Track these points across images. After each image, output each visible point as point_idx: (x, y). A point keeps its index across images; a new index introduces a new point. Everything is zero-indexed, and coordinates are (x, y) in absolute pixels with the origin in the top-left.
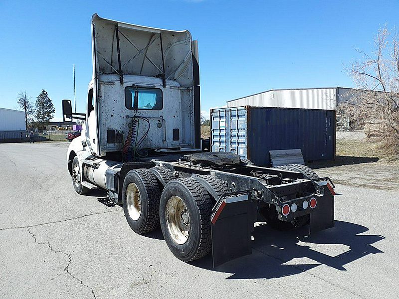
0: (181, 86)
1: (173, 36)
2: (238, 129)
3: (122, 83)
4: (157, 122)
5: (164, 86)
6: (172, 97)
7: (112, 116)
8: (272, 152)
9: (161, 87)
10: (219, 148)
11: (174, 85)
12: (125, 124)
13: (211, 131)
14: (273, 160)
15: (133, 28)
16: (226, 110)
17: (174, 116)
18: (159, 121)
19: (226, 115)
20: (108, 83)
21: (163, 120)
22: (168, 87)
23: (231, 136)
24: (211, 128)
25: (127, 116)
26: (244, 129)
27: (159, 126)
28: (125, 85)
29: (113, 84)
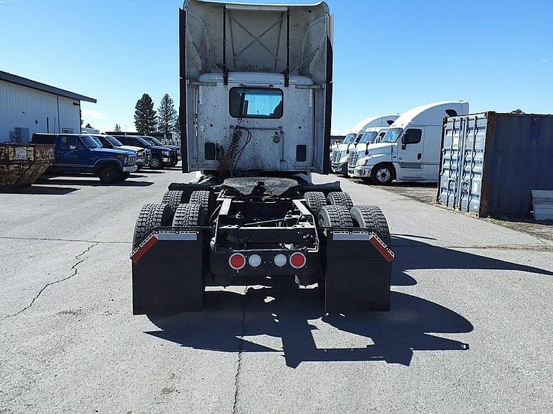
0: (315, 84)
1: (310, 11)
2: (474, 150)
3: (226, 82)
4: (274, 135)
5: (287, 84)
6: (298, 99)
7: (212, 125)
8: (536, 193)
9: (282, 87)
10: (449, 179)
11: (303, 83)
12: (228, 136)
13: (442, 153)
14: (536, 206)
15: (246, 8)
16: (462, 119)
17: (300, 128)
18: (277, 133)
19: (461, 126)
20: (207, 84)
21: (281, 132)
22: (292, 87)
23: (465, 161)
24: (442, 147)
25: (231, 127)
26: (482, 151)
27: (276, 140)
28: (230, 85)
29: (214, 84)
